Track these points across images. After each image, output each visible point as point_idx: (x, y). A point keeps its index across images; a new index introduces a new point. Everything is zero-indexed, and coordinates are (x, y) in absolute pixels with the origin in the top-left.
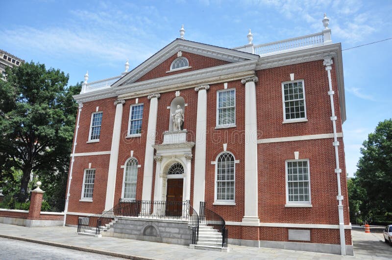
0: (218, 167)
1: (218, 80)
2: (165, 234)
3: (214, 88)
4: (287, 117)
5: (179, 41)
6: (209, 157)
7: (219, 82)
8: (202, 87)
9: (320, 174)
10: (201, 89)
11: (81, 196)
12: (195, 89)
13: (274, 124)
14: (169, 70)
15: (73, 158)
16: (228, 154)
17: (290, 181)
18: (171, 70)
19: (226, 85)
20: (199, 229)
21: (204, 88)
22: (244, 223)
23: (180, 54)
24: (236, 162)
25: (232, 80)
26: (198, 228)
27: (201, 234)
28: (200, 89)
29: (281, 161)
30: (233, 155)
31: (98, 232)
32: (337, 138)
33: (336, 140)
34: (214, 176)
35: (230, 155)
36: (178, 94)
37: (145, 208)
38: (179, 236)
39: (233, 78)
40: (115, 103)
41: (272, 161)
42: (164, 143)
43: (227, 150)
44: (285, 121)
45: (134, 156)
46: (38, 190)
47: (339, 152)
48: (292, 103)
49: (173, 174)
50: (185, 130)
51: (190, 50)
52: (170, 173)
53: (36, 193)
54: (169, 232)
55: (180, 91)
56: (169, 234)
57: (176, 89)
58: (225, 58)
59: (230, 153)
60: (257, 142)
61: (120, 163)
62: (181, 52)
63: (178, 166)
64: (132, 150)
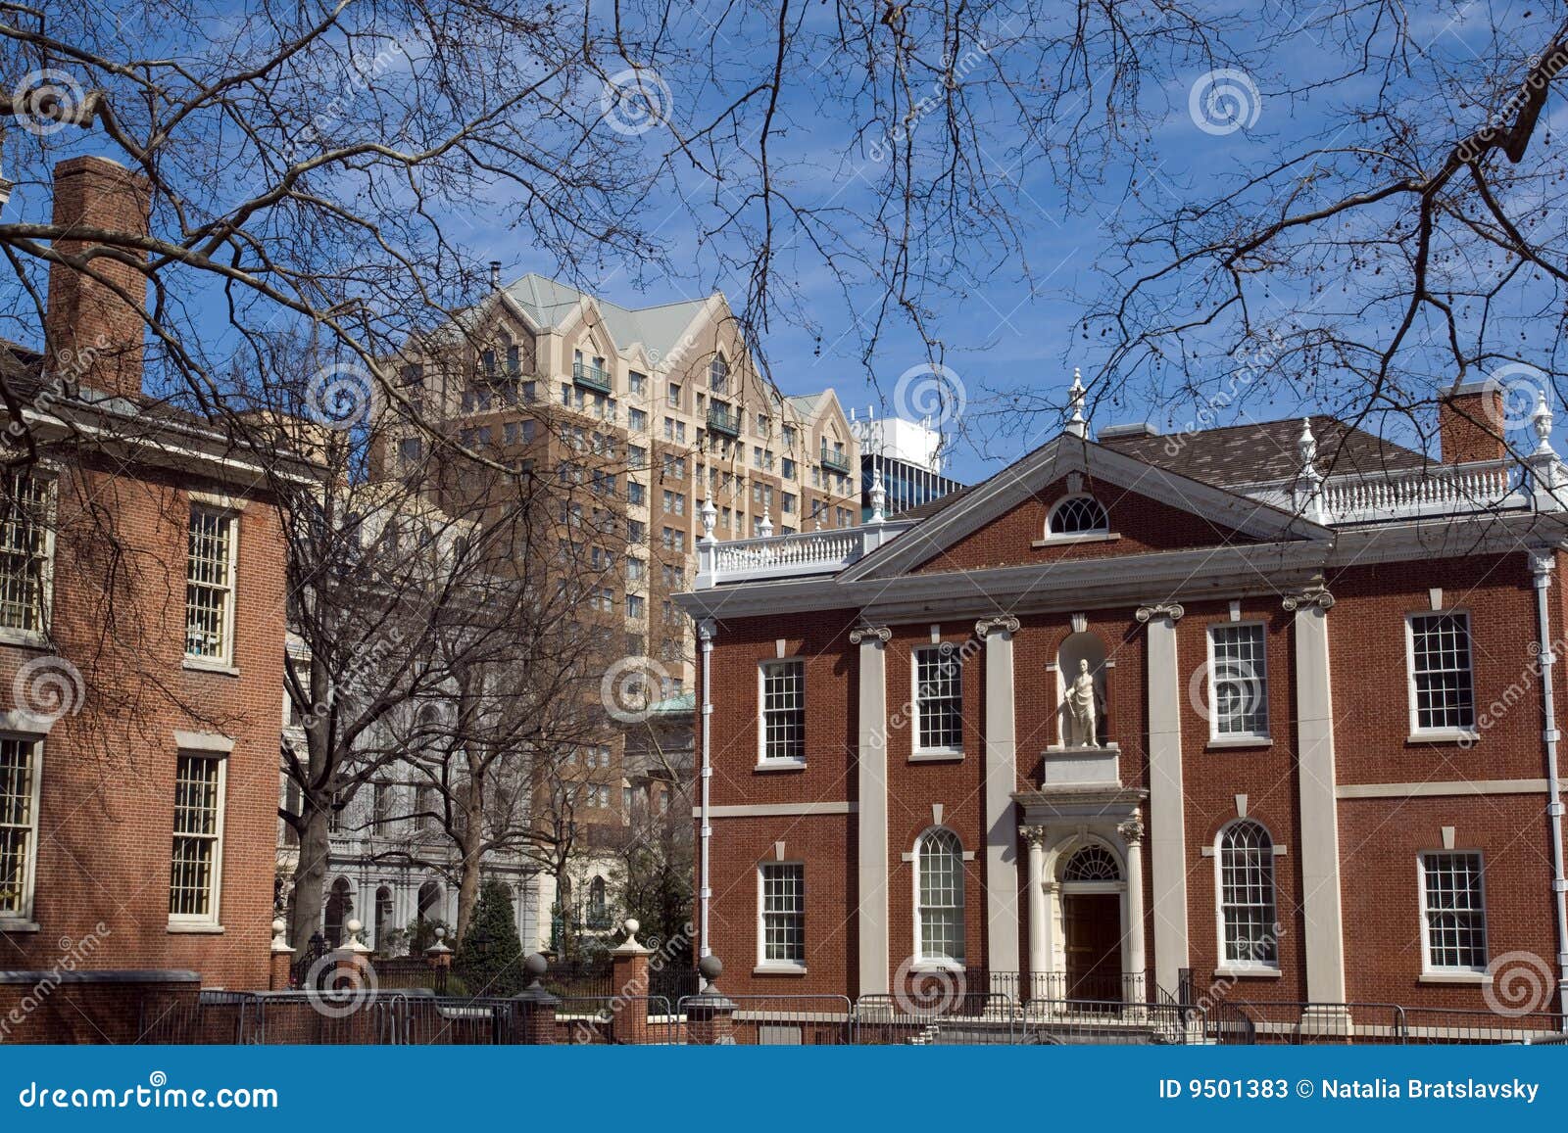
0: (1225, 863)
1: (1209, 593)
3: (1199, 616)
4: (1424, 721)
5: (1071, 441)
6: (1197, 836)
7: (1213, 596)
8: (1159, 608)
9: (1514, 892)
10: (1158, 616)
11: (755, 957)
12: (1138, 615)
13: (1384, 740)
14: (1042, 537)
15: (706, 822)
16: (1252, 824)
17: (1433, 909)
18: (1049, 536)
19: (1235, 611)
21: (1168, 615)
22: (1308, 1026)
23: (1075, 485)
24: (1280, 850)
25: (1255, 593)
28: (1152, 617)
29: (1406, 851)
30: (1265, 829)
32: (1561, 793)
33: (1556, 798)
34: (1213, 890)
35: (1259, 829)
36: (1079, 622)
39: (1258, 590)
40: (852, 637)
41: (1381, 849)
42: (1048, 785)
43: (1249, 813)
44: (1417, 731)
45: (945, 820)
47: (1563, 832)
48: (1436, 679)
49: (1083, 878)
50: (1112, 745)
51: (1110, 476)
52: (1074, 877)
55: (1090, 613)
57: (1071, 608)
58: (1227, 520)
59: (1259, 823)
60: (1336, 793)
61: (899, 843)
62: (1077, 476)
63: (1095, 853)
64: (936, 802)
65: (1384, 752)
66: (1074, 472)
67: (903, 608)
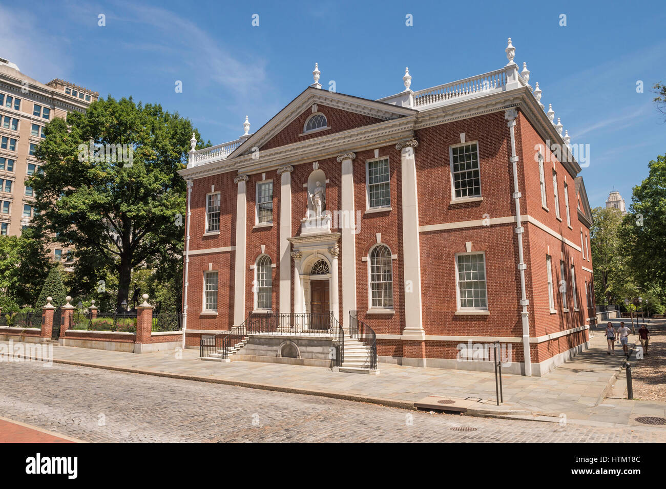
0: (372, 264)
1: (366, 147)
2: (306, 354)
3: (362, 157)
4: (458, 195)
5: (312, 90)
6: (360, 253)
7: (368, 148)
8: (346, 156)
9: (499, 271)
10: (345, 159)
11: (201, 308)
12: (338, 159)
13: (440, 204)
14: (303, 133)
15: (187, 257)
16: (383, 246)
17: (462, 281)
18: (307, 132)
19: (376, 152)
20: (345, 347)
21: (349, 158)
22: (406, 336)
23: (315, 109)
24: (395, 257)
25: (384, 145)
26: (343, 345)
27: (347, 353)
28: (343, 159)
29: (449, 254)
30: (389, 248)
31: (225, 355)
32: (522, 222)
33: (519, 225)
34: (367, 276)
35: (386, 248)
36: (316, 166)
37: (284, 322)
38: (323, 356)
39: (386, 142)
40: (235, 181)
41: (438, 254)
42: (303, 234)
43: (382, 241)
44: (454, 200)
45: (266, 251)
46: (145, 304)
47: (523, 241)
48: (463, 175)
51: (328, 103)
52: (313, 273)
53: (143, 309)
54: (312, 352)
55: (319, 162)
56: (310, 354)
57: (313, 160)
58: (373, 114)
59: (386, 245)
60: (419, 229)
61: (249, 262)
62: (316, 105)
63: (323, 262)
64: (263, 244)
65: (439, 210)
66: (315, 104)
67: (253, 167)
